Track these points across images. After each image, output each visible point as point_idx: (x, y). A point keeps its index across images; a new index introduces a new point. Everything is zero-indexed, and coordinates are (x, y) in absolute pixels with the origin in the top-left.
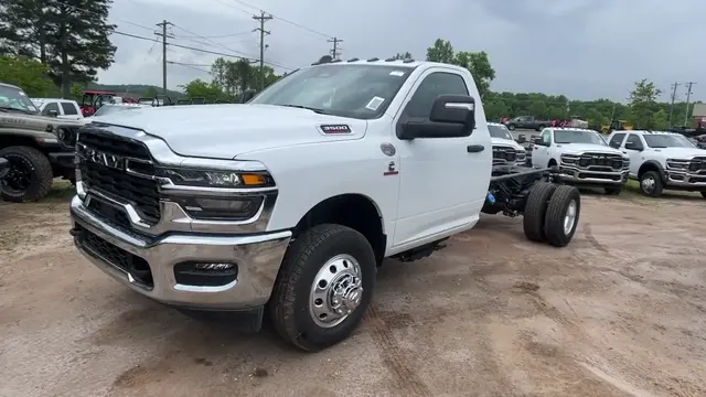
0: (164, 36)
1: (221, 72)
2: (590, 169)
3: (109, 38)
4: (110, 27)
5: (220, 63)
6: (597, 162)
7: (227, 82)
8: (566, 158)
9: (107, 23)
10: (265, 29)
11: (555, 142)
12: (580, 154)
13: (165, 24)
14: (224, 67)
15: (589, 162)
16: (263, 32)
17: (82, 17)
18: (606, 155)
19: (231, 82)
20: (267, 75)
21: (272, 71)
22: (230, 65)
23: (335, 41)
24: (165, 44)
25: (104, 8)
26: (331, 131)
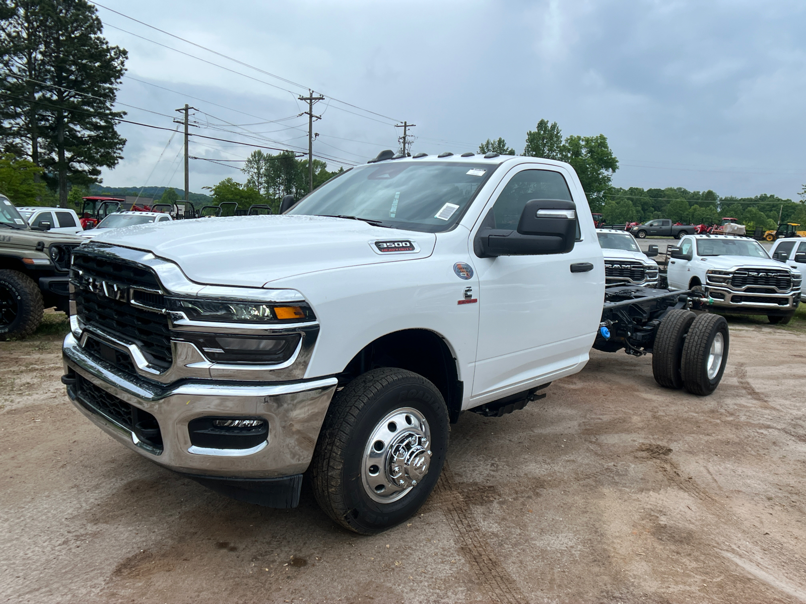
0: (186, 124)
1: (258, 169)
2: (747, 290)
3: (116, 128)
4: (119, 115)
5: (258, 156)
6: (756, 280)
7: (267, 182)
8: (714, 276)
9: (114, 110)
10: (313, 113)
11: (698, 254)
12: (733, 270)
13: (187, 109)
14: (262, 163)
15: (744, 281)
16: (311, 116)
17: (84, 103)
18: (767, 271)
19: (271, 181)
20: (318, 171)
21: (324, 166)
22: (270, 160)
23: (405, 126)
24: (187, 134)
25: (111, 90)
26: (388, 249)
